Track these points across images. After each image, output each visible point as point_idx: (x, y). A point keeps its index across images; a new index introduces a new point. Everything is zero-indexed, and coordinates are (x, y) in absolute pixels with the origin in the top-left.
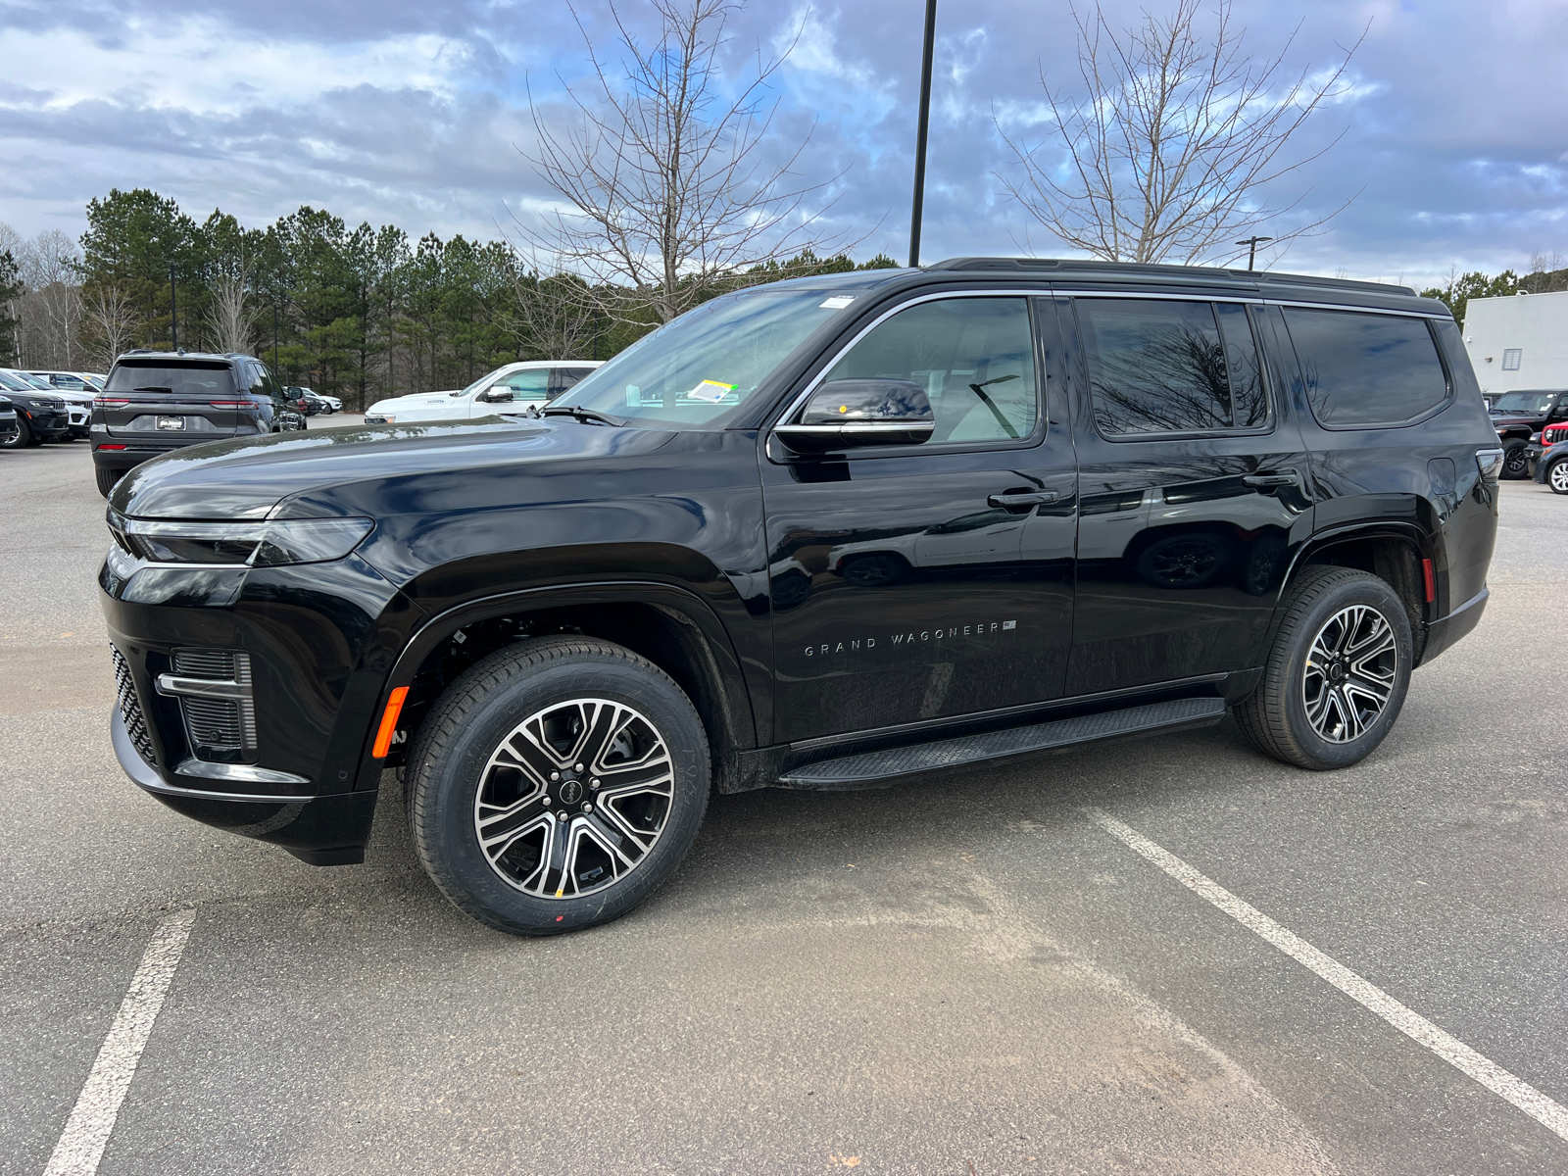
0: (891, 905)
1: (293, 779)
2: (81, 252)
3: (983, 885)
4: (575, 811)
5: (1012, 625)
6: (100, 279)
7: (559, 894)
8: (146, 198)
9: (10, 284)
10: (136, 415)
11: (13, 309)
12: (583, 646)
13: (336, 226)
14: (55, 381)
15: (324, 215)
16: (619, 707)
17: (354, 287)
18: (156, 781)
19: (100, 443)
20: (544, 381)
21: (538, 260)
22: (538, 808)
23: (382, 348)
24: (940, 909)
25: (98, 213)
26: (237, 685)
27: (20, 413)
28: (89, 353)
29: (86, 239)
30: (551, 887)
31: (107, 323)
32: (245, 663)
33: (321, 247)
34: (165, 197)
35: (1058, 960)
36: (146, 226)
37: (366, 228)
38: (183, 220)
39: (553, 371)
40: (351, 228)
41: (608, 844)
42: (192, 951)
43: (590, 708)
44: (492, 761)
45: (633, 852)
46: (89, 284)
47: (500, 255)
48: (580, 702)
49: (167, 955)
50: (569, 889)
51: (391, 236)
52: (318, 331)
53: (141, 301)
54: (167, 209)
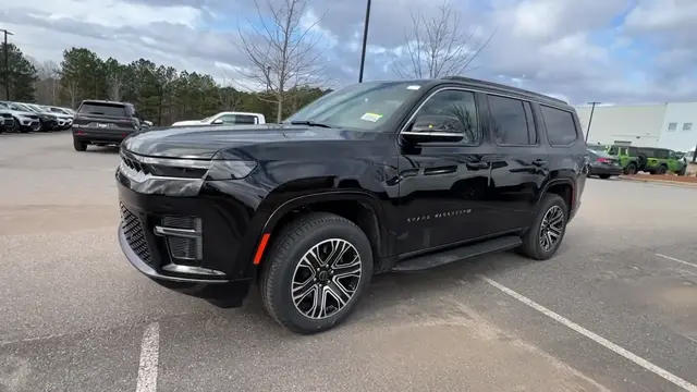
0: (435, 316)
1: (220, 273)
2: (61, 68)
3: (463, 307)
4: (324, 284)
5: (469, 211)
6: (67, 78)
7: (319, 317)
8: (85, 51)
9: (34, 76)
10: (90, 122)
11: (34, 85)
12: (334, 217)
13: (152, 65)
14: (53, 110)
15: (148, 62)
16: (345, 242)
17: (158, 86)
18: (153, 272)
19: (75, 131)
20: (234, 119)
21: (221, 82)
22: (312, 283)
23: (168, 107)
24: (454, 318)
25: (67, 55)
26: (194, 231)
27: (41, 120)
28: (64, 101)
29: (63, 63)
30: (316, 315)
31: (71, 92)
32: (199, 222)
33: (147, 71)
34: (92, 52)
35: (510, 339)
36: (86, 60)
37: (163, 67)
38: (99, 60)
39: (237, 116)
40: (158, 66)
41: (337, 297)
42: (164, 344)
43: (335, 242)
44: (299, 265)
45: (345, 299)
46: (63, 79)
47: (208, 79)
48: (332, 240)
49: (152, 346)
50: (323, 315)
51: (171, 70)
52: (145, 99)
53: (83, 85)
54: (93, 56)
